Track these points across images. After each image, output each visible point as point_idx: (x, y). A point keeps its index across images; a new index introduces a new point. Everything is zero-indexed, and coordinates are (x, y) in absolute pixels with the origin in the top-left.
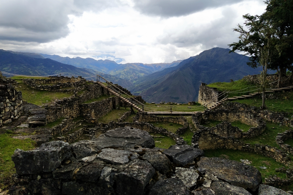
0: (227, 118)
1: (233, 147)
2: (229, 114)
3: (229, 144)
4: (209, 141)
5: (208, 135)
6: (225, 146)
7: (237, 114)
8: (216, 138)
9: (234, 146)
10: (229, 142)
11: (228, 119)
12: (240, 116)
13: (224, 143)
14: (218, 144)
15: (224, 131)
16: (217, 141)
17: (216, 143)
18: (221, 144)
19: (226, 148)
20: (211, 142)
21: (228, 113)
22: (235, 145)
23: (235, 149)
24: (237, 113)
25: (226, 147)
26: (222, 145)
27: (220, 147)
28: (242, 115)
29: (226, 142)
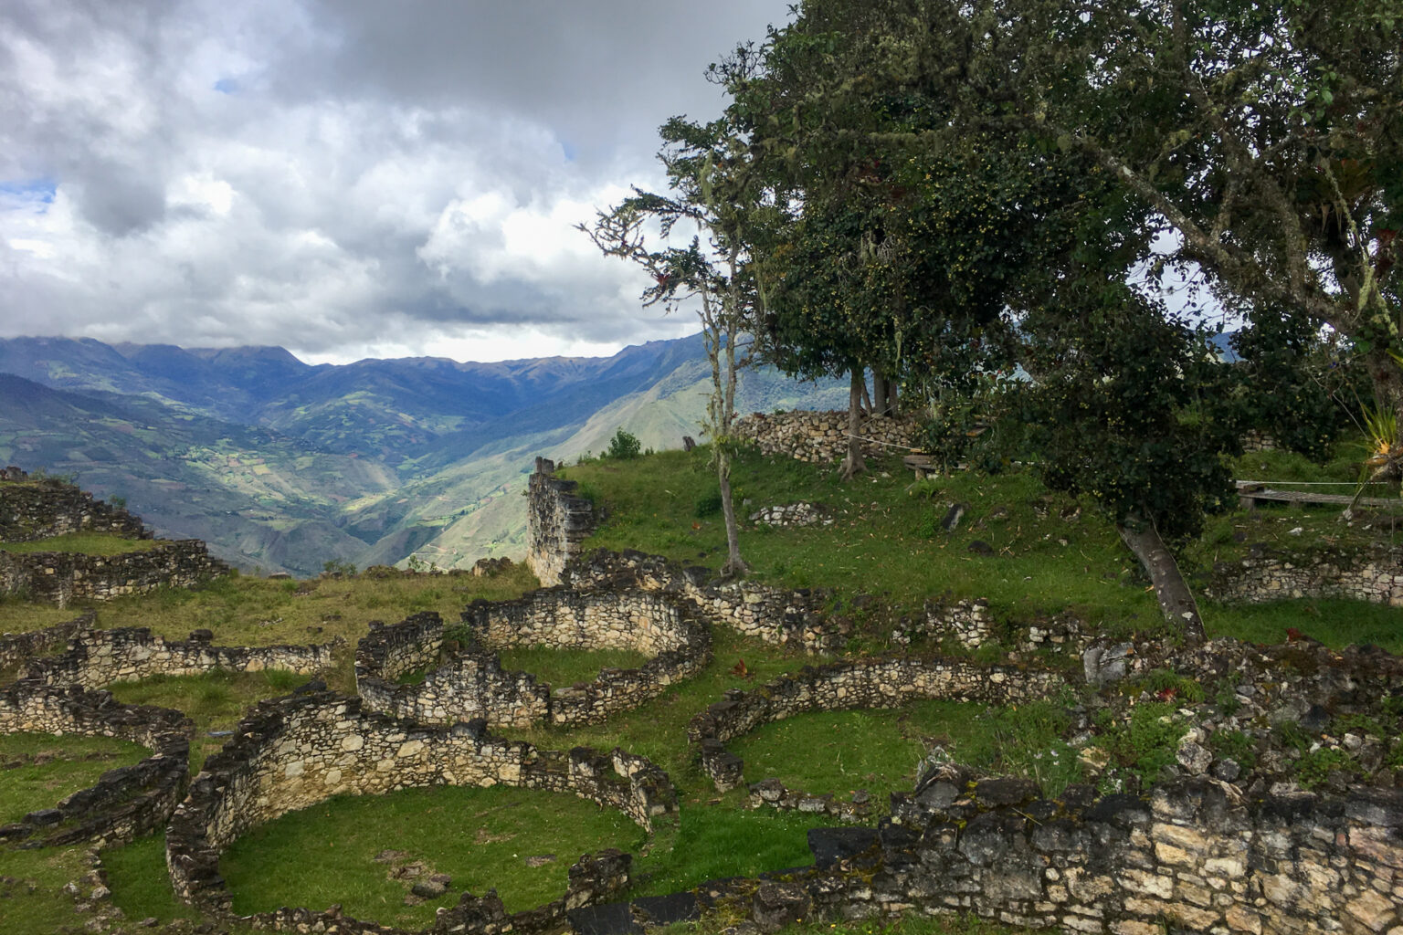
0: (581, 632)
1: (479, 773)
2: (588, 611)
3: (459, 761)
4: (352, 756)
5: (341, 725)
6: (440, 772)
7: (621, 609)
8: (389, 738)
9: (484, 768)
10: (457, 752)
11: (583, 636)
12: (632, 619)
13: (432, 758)
14: (400, 766)
15: (465, 700)
16: (395, 752)
17: (392, 764)
18: (422, 763)
19: (447, 781)
20: (364, 761)
21: (583, 608)
22: (484, 764)
23: (488, 782)
24: (619, 605)
25: (448, 775)
26: (422, 770)
27: (418, 782)
28: (641, 614)
29: (445, 750)
